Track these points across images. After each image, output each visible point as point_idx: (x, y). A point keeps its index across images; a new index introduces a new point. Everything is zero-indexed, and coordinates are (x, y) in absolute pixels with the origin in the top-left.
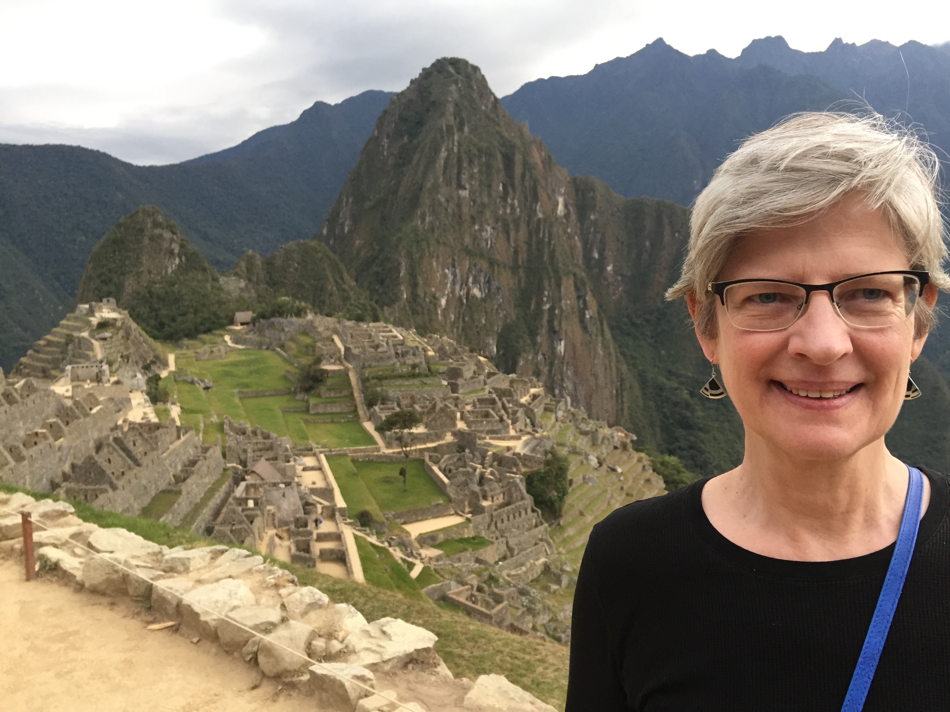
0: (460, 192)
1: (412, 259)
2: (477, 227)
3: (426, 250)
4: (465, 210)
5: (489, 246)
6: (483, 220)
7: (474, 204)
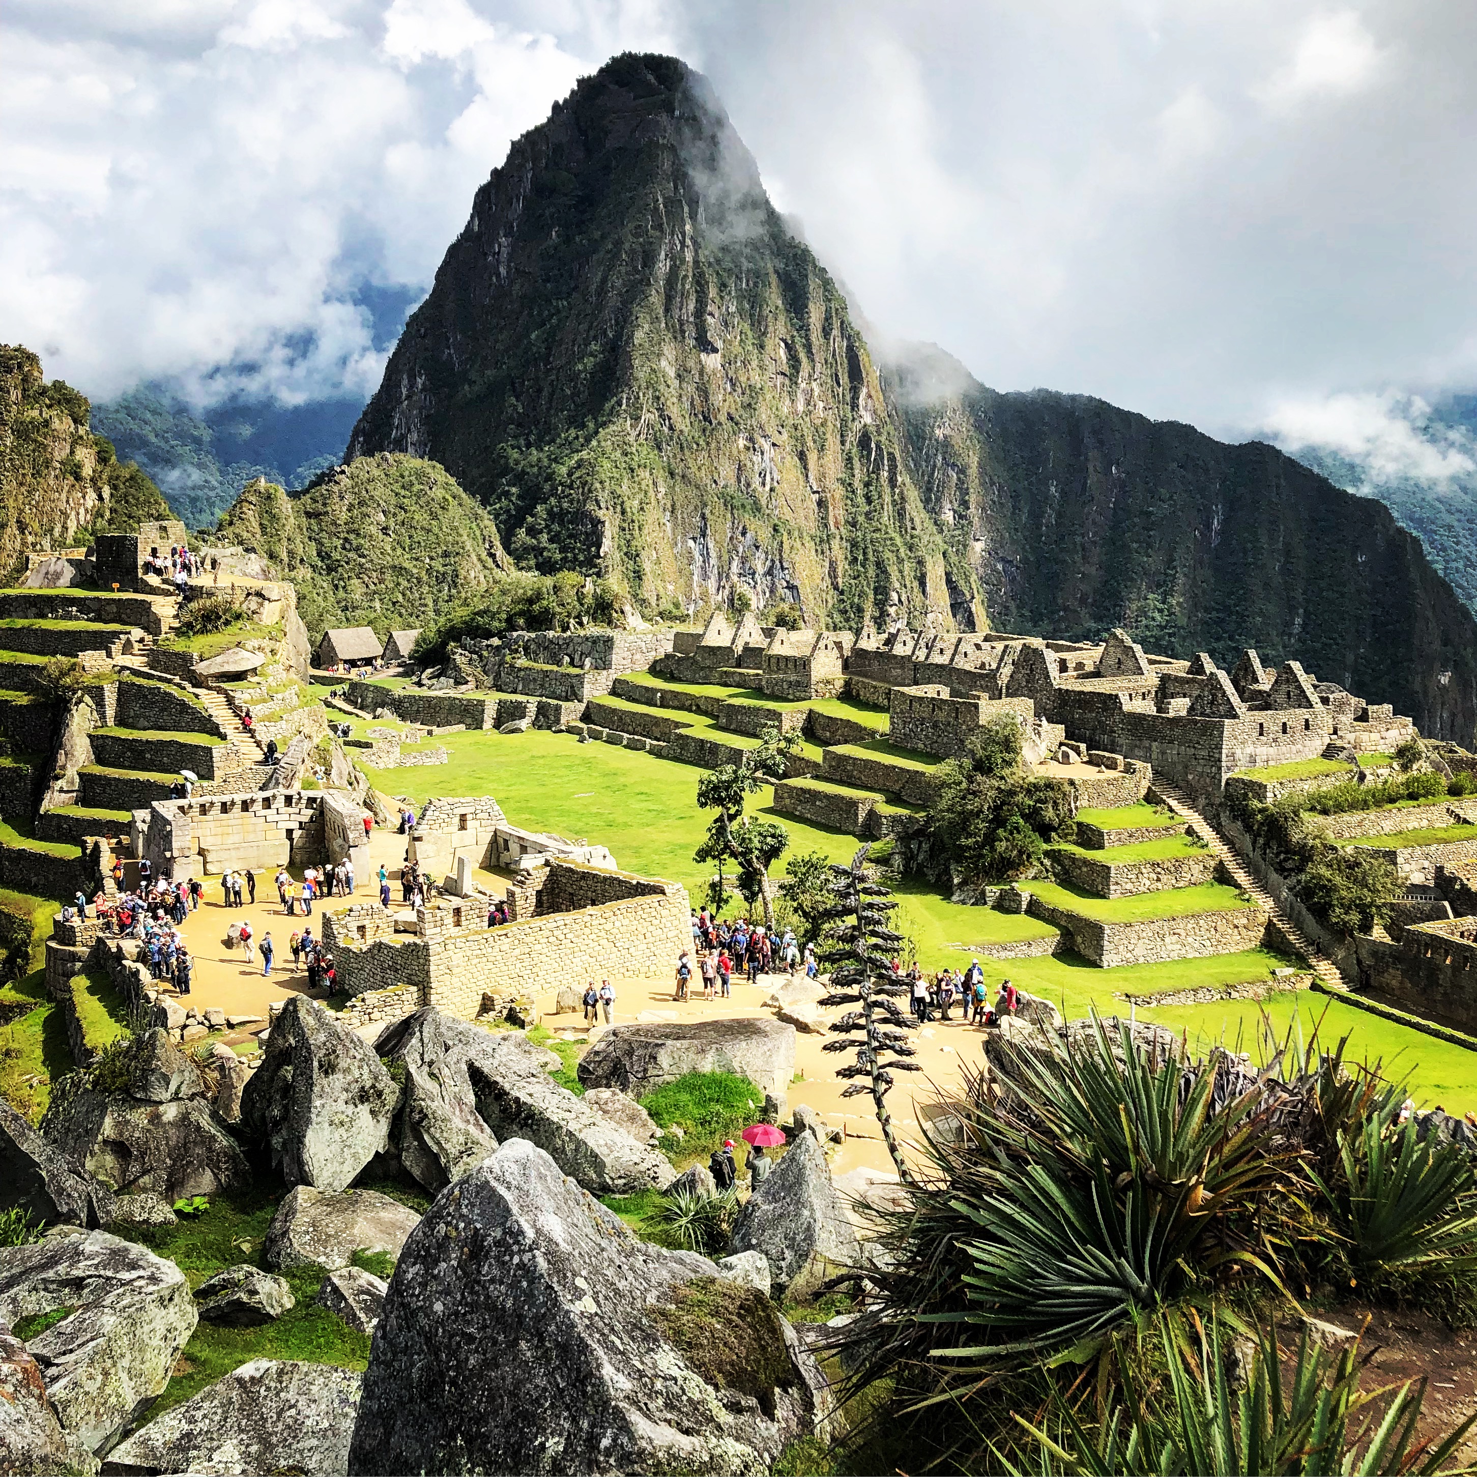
0: (703, 356)
1: (623, 512)
2: (742, 443)
3: (651, 493)
4: (717, 399)
5: (767, 488)
6: (755, 424)
7: (733, 385)
